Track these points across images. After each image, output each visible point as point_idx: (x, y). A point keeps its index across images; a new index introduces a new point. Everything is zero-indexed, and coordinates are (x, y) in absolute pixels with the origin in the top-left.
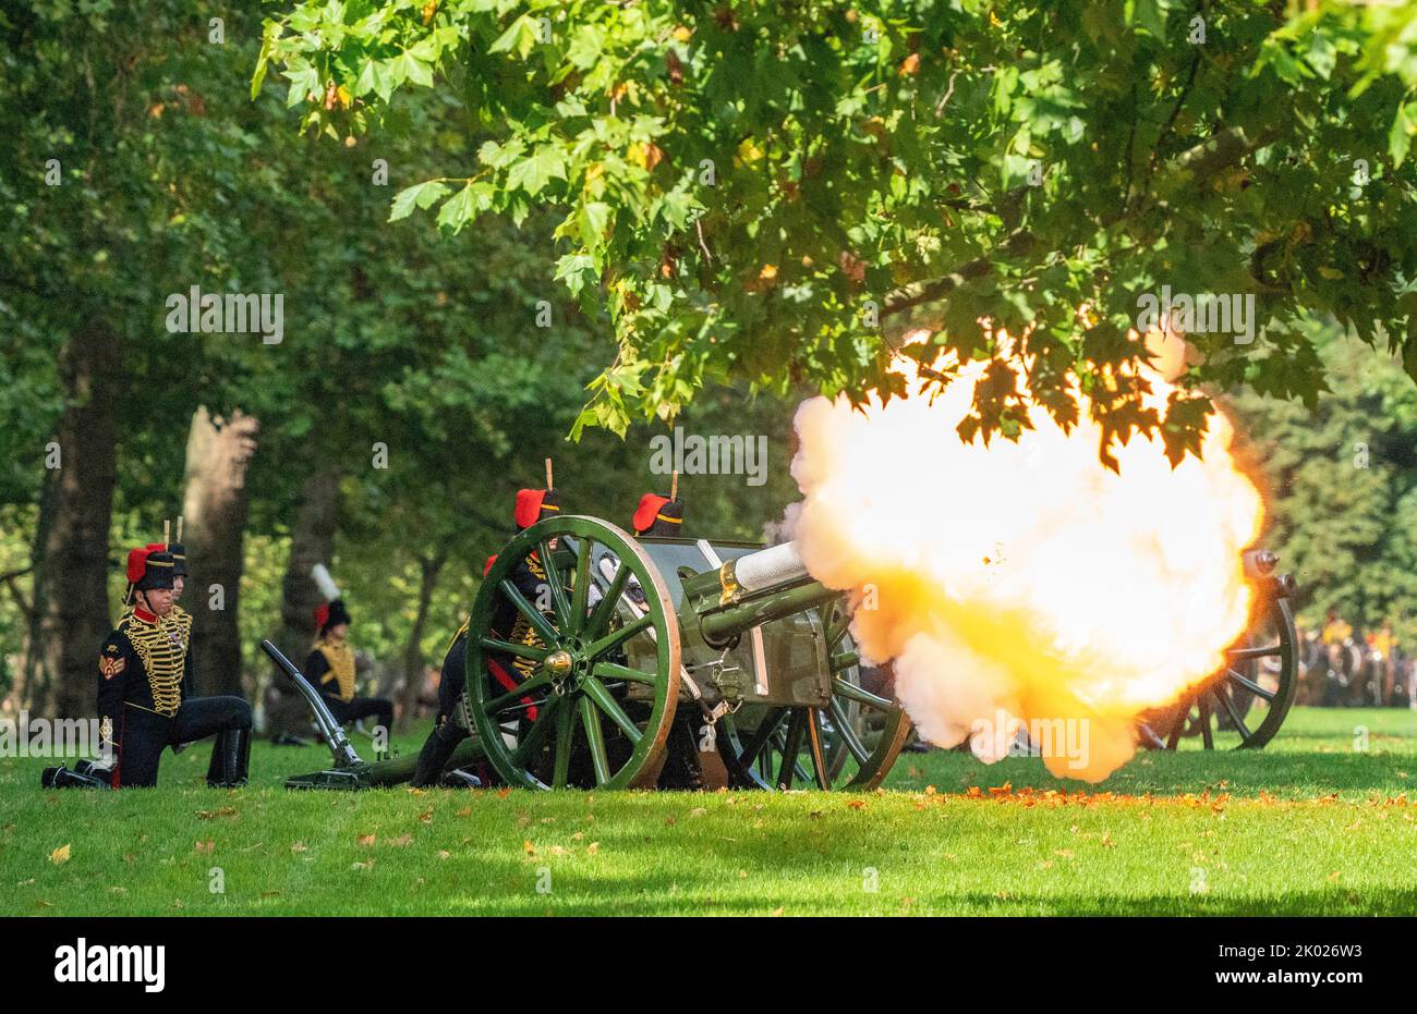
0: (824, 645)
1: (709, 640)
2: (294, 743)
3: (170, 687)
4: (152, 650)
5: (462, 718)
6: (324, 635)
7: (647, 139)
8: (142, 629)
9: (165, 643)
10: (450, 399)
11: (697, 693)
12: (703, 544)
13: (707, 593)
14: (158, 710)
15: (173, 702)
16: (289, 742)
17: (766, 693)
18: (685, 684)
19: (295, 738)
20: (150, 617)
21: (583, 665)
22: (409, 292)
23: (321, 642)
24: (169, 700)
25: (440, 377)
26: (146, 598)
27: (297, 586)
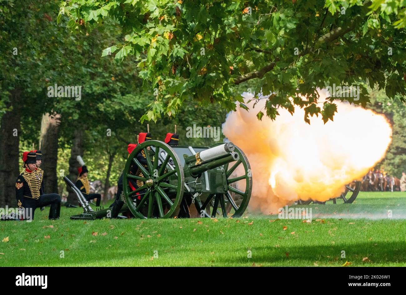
0: (225, 176)
1: (192, 175)
2: (73, 207)
3: (36, 191)
4: (30, 180)
5: (122, 199)
6: (81, 176)
7: (169, 31)
8: (27, 175)
9: (34, 178)
10: (117, 107)
11: (189, 190)
12: (190, 148)
13: (192, 162)
14: (33, 197)
15: (37, 195)
16: (71, 207)
17: (209, 190)
18: (186, 188)
19: (73, 205)
20: (30, 171)
21: (156, 183)
22: (104, 77)
23: (80, 178)
24: (36, 194)
25: (114, 101)
26: (28, 166)
27: (73, 162)
